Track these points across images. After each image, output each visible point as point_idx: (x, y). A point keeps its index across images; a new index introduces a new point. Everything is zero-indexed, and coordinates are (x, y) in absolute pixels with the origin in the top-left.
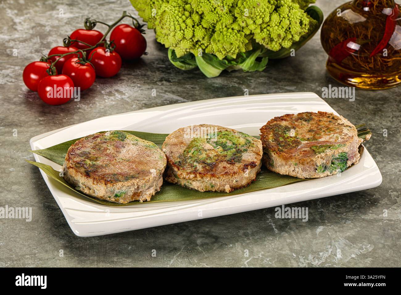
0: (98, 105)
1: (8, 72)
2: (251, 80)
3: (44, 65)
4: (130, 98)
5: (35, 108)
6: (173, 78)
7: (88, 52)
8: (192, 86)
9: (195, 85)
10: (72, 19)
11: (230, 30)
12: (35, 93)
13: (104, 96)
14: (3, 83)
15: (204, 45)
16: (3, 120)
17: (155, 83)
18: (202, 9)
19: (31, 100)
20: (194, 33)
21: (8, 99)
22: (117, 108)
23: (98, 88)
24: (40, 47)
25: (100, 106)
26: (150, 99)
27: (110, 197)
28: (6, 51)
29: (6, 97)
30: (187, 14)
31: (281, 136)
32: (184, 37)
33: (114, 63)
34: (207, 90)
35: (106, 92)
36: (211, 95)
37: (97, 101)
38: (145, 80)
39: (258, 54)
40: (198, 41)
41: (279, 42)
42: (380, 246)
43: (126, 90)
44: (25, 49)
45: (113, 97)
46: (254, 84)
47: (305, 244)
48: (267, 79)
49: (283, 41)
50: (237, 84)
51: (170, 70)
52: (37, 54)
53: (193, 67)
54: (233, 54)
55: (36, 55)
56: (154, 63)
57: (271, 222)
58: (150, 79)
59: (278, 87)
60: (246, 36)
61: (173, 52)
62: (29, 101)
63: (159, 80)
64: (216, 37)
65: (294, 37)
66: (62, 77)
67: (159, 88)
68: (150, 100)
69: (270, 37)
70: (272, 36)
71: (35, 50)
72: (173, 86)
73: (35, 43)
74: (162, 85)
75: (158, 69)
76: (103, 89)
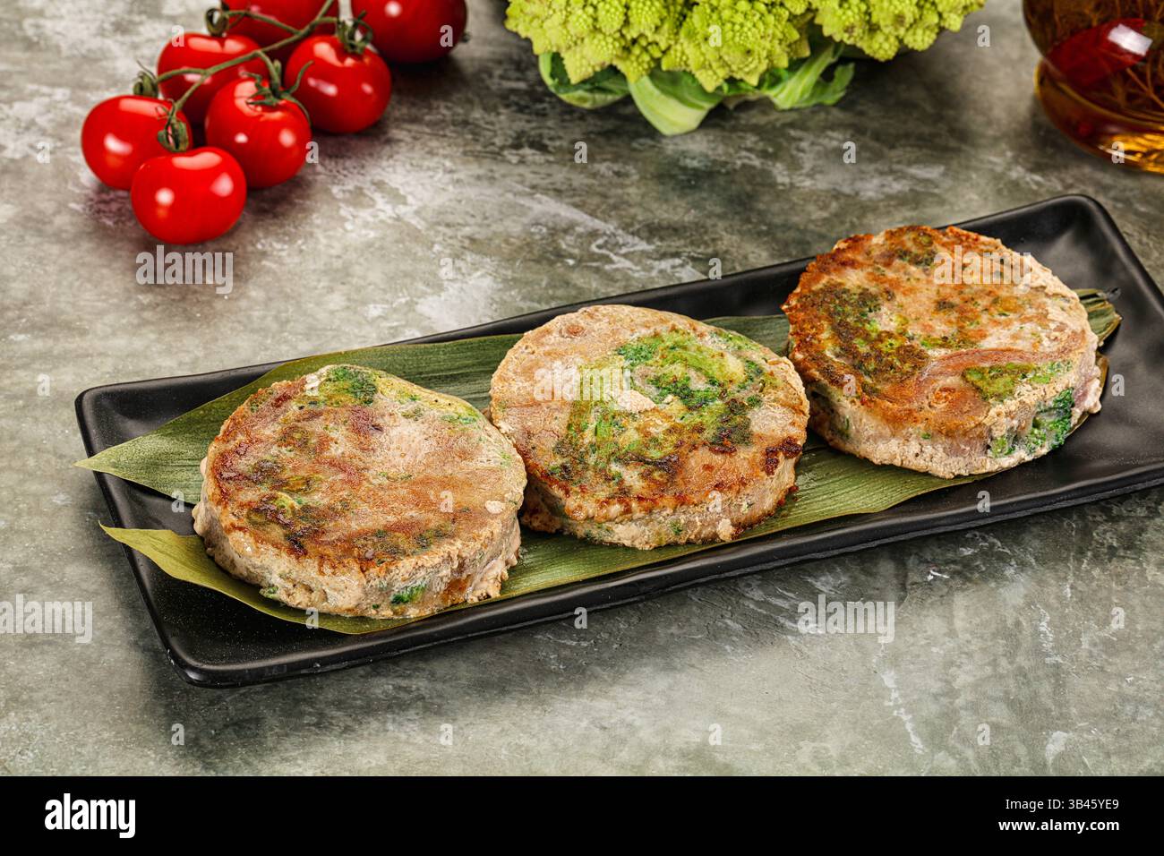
0: (323, 241)
1: (32, 109)
2: (800, 139)
3: (147, 108)
4: (424, 214)
5: (123, 253)
6: (552, 133)
7: (286, 59)
8: (616, 167)
9: (625, 163)
11: (743, 4)
12: (122, 193)
13: (339, 208)
14: (18, 156)
15: (657, 44)
16: (25, 304)
17: (497, 156)
19: (109, 223)
20: (629, 13)
21: (38, 221)
22: (383, 256)
23: (319, 174)
24: (130, 12)
25: (329, 246)
26: (486, 218)
27: (376, 607)
28: (21, 28)
29: (29, 213)
32: (595, 27)
33: (367, 89)
34: (663, 184)
35: (344, 191)
36: (677, 201)
37: (318, 227)
38: (465, 145)
41: (896, 34)
43: (408, 183)
44: (82, 21)
45: (370, 210)
46: (811, 156)
48: (852, 136)
49: (911, 32)
50: (758, 156)
51: (541, 101)
52: (119, 37)
53: (617, 97)
55: (116, 41)
56: (491, 76)
57: (898, 707)
58: (482, 139)
59: (886, 169)
60: (792, 18)
62: (105, 228)
63: (510, 141)
64: (696, 25)
65: (945, 20)
66: (207, 159)
67: (511, 175)
68: (486, 222)
69: (869, 22)
70: (874, 20)
71: (113, 24)
72: (556, 167)
74: (522, 162)
75: (505, 97)
76: (334, 180)
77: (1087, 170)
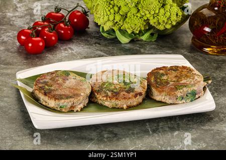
0: (58, 55)
1: (10, 34)
2: (147, 46)
3: (29, 31)
4: (77, 52)
6: (102, 42)
7: (55, 26)
8: (112, 48)
9: (114, 47)
10: (49, 6)
11: (135, 17)
12: (23, 47)
13: (62, 51)
14: (6, 40)
15: (120, 24)
16: (4, 61)
17: (91, 45)
18: (120, 4)
19: (21, 51)
20: (115, 17)
21: (8, 50)
22: (68, 58)
23: (59, 46)
24: (30, 21)
27: (57, 108)
28: (10, 22)
29: (7, 48)
30: (111, 6)
31: (159, 78)
32: (108, 19)
33: (69, 32)
34: (121, 50)
35: (63, 49)
37: (58, 53)
38: (86, 43)
39: (151, 31)
40: (117, 22)
41: (164, 25)
42: (211, 145)
43: (75, 48)
44: (21, 22)
45: (67, 51)
46: (148, 48)
47: (166, 141)
48: (156, 46)
49: (166, 25)
50: (139, 48)
51: (101, 38)
53: (114, 37)
54: (137, 30)
55: (26, 25)
56: (92, 33)
57: (148, 127)
58: (89, 42)
60: (144, 20)
61: (103, 28)
63: (94, 43)
64: (127, 21)
65: (172, 23)
66: (38, 39)
67: (93, 48)
68: (88, 54)
70: (159, 22)
71: (26, 23)
72: (101, 47)
73: (27, 19)
74: (96, 46)
75: (94, 37)
76: (62, 47)
77: (199, 53)
